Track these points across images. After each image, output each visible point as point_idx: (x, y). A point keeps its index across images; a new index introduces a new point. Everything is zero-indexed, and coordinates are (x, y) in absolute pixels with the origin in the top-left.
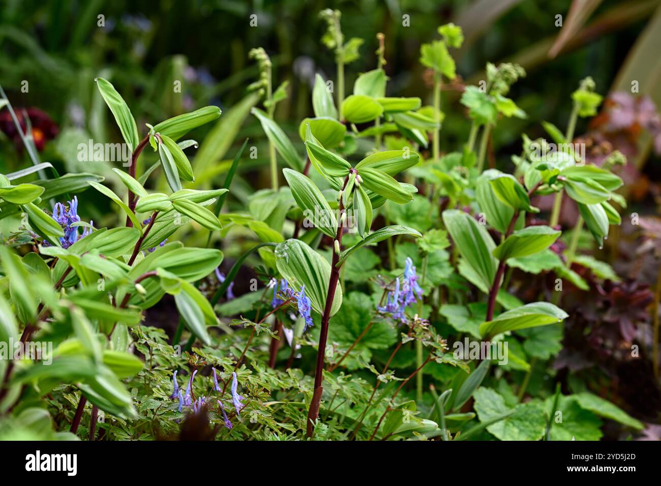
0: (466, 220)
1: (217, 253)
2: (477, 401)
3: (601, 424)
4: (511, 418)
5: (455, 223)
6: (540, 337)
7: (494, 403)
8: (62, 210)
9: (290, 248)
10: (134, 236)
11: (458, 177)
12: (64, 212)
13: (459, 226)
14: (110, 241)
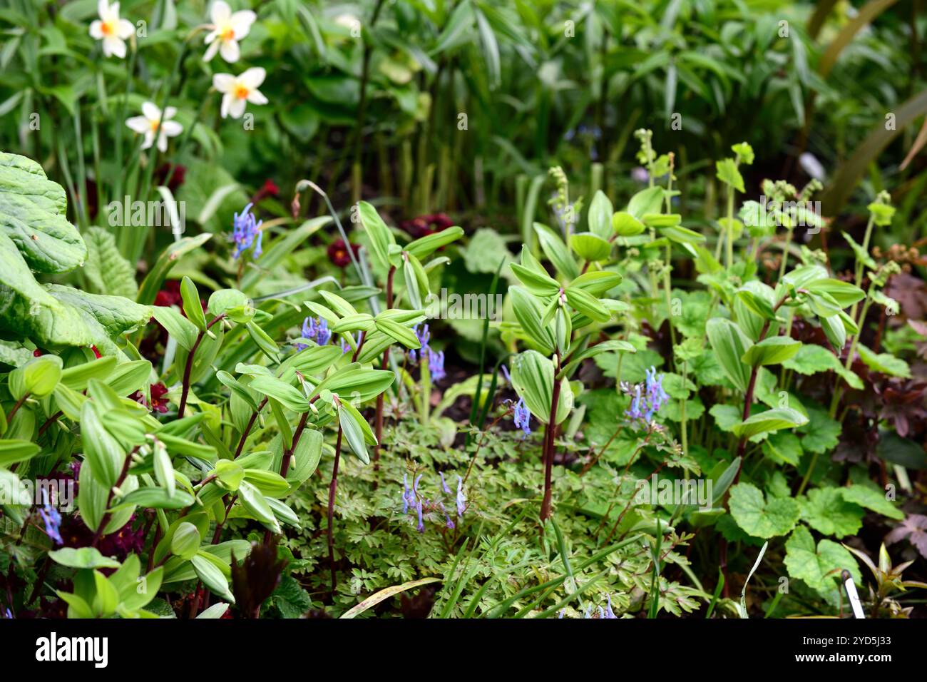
0: (728, 328)
1: (389, 374)
2: (733, 497)
3: (863, 515)
4: (768, 512)
5: (717, 331)
6: (819, 432)
7: (752, 498)
8: (311, 323)
9: (525, 359)
10: (335, 354)
11: (730, 286)
12: (314, 326)
13: (720, 333)
14: (311, 359)
